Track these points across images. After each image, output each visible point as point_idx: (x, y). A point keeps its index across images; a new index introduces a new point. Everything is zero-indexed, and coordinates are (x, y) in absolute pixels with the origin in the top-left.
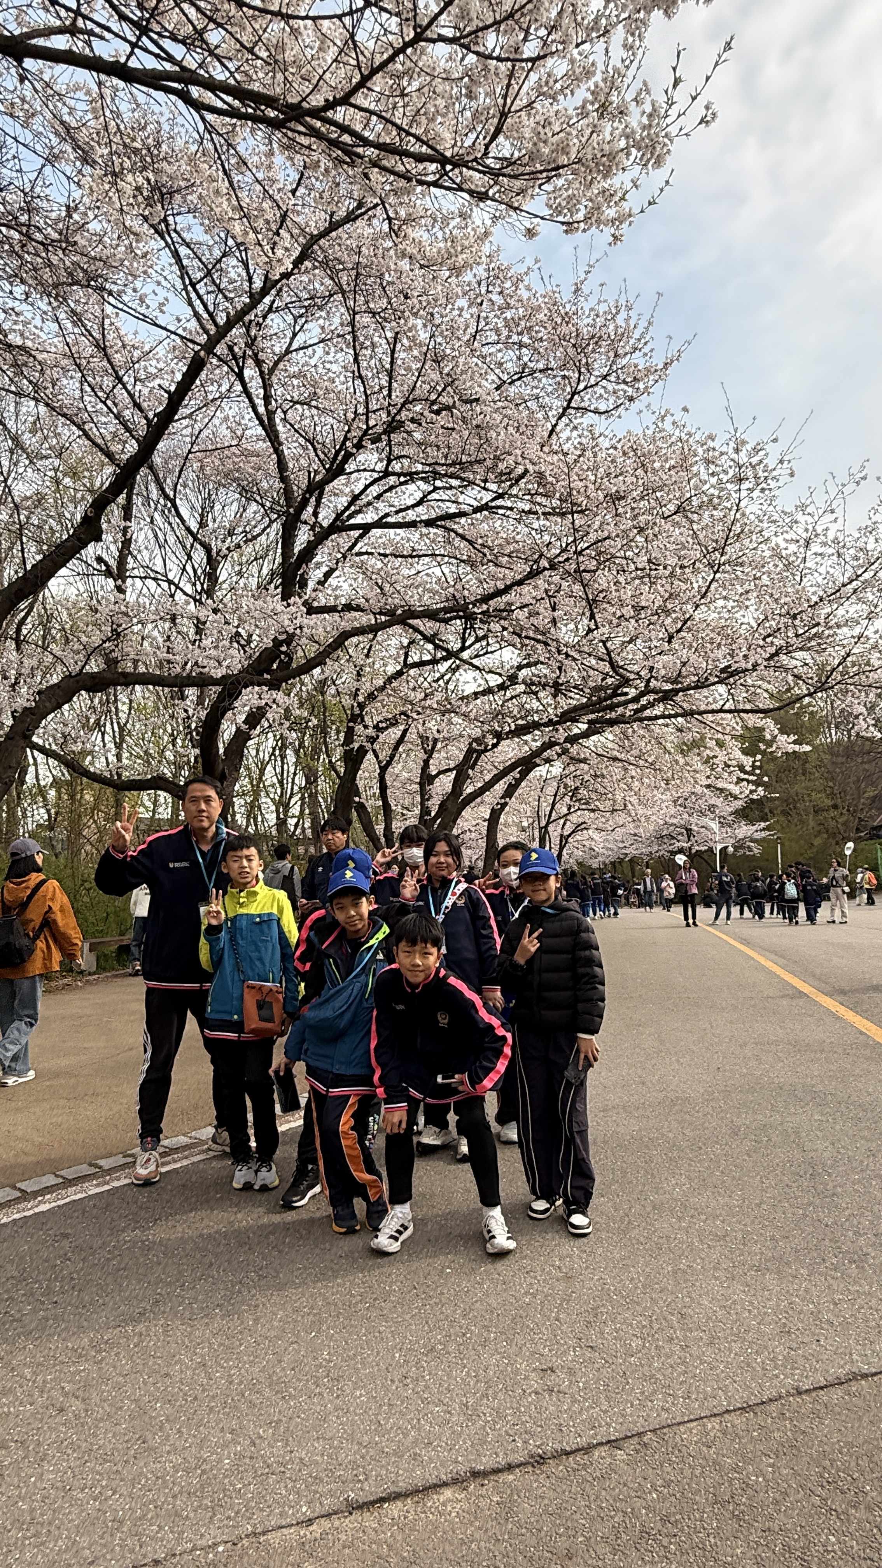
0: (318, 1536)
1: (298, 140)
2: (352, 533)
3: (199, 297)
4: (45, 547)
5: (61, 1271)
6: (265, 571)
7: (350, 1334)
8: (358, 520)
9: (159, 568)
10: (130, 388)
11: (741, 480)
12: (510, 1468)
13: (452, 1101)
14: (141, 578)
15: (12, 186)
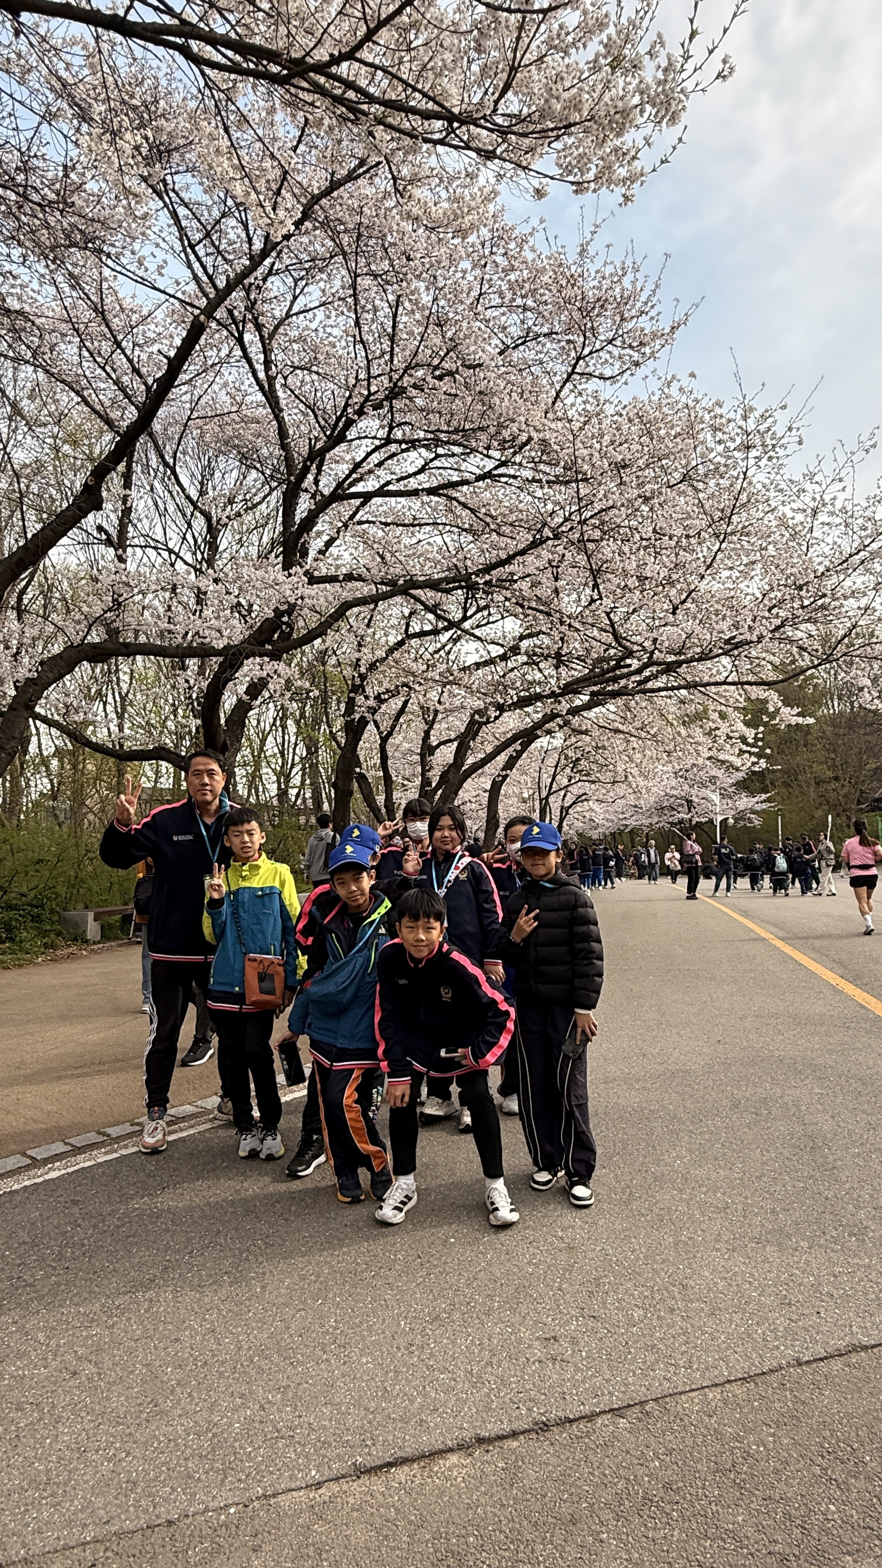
0: (327, 1499)
1: (301, 96)
2: (353, 501)
3: (198, 259)
4: (45, 516)
5: (72, 1237)
6: (265, 539)
7: (357, 1302)
8: (359, 488)
9: (159, 536)
10: (128, 352)
11: (748, 448)
12: (514, 1434)
13: (454, 1074)
14: (141, 547)
15: (8, 145)
